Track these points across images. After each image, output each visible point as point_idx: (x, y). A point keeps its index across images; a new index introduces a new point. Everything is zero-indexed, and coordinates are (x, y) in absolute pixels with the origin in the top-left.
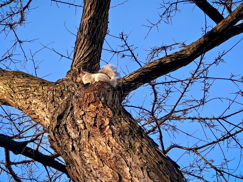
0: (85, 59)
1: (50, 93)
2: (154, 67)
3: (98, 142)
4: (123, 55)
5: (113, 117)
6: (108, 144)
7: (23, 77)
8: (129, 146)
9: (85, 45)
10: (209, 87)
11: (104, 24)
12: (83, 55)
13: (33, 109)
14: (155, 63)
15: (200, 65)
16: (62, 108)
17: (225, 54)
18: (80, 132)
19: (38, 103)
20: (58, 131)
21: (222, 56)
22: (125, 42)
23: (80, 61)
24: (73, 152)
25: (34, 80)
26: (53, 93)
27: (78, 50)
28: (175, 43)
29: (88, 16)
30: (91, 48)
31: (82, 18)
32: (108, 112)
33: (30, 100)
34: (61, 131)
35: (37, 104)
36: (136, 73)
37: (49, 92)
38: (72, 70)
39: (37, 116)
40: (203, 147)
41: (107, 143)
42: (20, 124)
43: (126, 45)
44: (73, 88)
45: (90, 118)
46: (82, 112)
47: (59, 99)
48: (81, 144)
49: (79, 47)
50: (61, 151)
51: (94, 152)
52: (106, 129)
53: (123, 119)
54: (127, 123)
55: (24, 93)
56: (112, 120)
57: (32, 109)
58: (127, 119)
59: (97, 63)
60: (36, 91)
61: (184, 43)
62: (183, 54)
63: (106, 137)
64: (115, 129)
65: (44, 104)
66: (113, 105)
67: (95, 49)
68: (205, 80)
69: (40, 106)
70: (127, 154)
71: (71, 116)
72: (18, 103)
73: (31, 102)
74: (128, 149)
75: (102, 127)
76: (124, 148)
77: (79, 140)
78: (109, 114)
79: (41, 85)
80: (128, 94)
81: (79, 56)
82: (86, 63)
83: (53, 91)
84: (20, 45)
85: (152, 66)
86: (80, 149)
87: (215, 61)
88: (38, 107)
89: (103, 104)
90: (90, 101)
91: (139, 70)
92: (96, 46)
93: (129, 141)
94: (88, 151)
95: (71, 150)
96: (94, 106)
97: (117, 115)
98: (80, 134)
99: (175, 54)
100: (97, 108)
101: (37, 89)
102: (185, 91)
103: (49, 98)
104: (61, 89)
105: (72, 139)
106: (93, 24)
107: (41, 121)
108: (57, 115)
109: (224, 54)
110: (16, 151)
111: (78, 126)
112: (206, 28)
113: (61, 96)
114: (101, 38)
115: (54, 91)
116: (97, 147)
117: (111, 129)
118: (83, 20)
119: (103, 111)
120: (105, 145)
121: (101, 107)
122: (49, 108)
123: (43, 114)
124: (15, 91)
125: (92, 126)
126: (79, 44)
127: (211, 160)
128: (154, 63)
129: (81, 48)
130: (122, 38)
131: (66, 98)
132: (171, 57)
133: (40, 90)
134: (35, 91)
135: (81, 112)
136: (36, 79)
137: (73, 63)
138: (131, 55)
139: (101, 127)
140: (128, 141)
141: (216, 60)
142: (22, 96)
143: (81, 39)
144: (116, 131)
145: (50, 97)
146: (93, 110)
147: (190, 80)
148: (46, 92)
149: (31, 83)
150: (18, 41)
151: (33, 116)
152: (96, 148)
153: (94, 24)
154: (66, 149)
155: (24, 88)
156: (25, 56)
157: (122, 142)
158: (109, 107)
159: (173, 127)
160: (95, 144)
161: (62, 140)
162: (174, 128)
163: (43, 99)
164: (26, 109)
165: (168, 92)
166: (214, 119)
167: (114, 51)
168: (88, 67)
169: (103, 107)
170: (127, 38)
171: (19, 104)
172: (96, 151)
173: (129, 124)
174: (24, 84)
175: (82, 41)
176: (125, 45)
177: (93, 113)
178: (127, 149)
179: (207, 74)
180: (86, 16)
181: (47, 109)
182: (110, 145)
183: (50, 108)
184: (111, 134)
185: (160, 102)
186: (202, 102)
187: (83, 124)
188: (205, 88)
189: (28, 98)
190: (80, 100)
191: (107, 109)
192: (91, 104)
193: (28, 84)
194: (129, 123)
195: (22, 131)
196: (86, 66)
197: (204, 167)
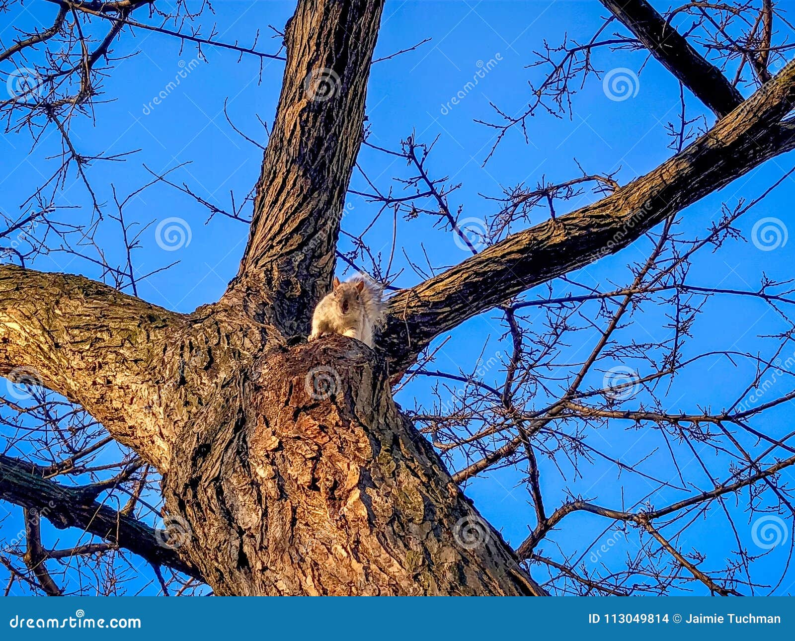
0: (287, 240)
1: (171, 355)
2: (513, 256)
3: (323, 544)
4: (414, 210)
5: (373, 458)
6: (355, 551)
7: (87, 295)
8: (421, 560)
9: (289, 192)
10: (692, 317)
11: (352, 125)
12: (282, 226)
13: (117, 404)
14: (518, 242)
15: (662, 244)
16: (211, 420)
17: (743, 212)
18: (267, 507)
19: (134, 387)
20: (195, 496)
21: (734, 217)
22: (420, 167)
23: (272, 247)
24: (243, 571)
25: (120, 306)
26: (181, 355)
27: (266, 210)
28: (582, 177)
29: (300, 100)
30: (308, 204)
31: (280, 104)
32: (357, 442)
33: (108, 373)
34: (206, 499)
35: (128, 388)
36: (456, 276)
37: (169, 353)
38: (247, 276)
39: (130, 427)
40: (670, 510)
41: (352, 550)
42: (74, 431)
43: (424, 176)
44: (247, 341)
45: (298, 460)
46: (274, 438)
47: (201, 379)
48: (266, 548)
49: (269, 199)
50: (202, 562)
51: (309, 579)
52: (350, 501)
53: (404, 466)
54: (418, 481)
55: (88, 350)
56: (370, 469)
57: (114, 402)
58: (417, 463)
59: (327, 252)
60: (129, 345)
61: (610, 176)
62: (608, 216)
63: (349, 528)
64: (378, 499)
65: (152, 390)
66: (373, 417)
67: (321, 205)
68: (677, 296)
69: (139, 394)
70: (415, 589)
71: (238, 450)
72: (69, 381)
73: (109, 382)
74: (419, 570)
75: (337, 493)
76: (407, 566)
77: (262, 534)
78: (359, 449)
79: (142, 326)
80: (428, 344)
81: (270, 230)
82: (292, 252)
83: (182, 348)
84: (80, 169)
85: (506, 252)
86: (263, 563)
87: (712, 236)
88: (132, 399)
89: (340, 411)
90: (298, 402)
91: (463, 266)
92: (325, 197)
93: (422, 543)
94: (289, 575)
95: (235, 564)
96: (312, 421)
97: (387, 451)
98: (265, 514)
99: (581, 215)
100: (322, 428)
101: (130, 338)
102: (613, 327)
103: (168, 372)
104: (207, 343)
105: (239, 527)
106: (313, 126)
107: (141, 444)
108: (191, 443)
109: (740, 211)
110: (62, 518)
111: (258, 485)
112: (684, 124)
113: (206, 368)
114: (342, 169)
115: (186, 349)
116: (320, 563)
117: (366, 500)
118: (284, 112)
119: (340, 438)
120: (345, 554)
121: (334, 422)
122: (167, 406)
123: (149, 423)
124: (60, 341)
125: (304, 489)
126: (268, 189)
127: (695, 554)
128: (511, 243)
129: (275, 202)
130: (412, 156)
131: (222, 375)
132: (568, 225)
133: (140, 341)
134: (123, 345)
135: (270, 439)
136: (129, 304)
137: (247, 253)
138: (439, 209)
139: (333, 494)
140: (418, 542)
141: (716, 231)
142: (82, 358)
143: (275, 173)
144: (381, 507)
145: (171, 370)
146: (309, 432)
147: (630, 294)
148: (158, 350)
149: (111, 318)
150: (73, 156)
151: (116, 426)
152: (316, 564)
153: (318, 124)
154: (220, 560)
155: (87, 334)
156: (96, 206)
157: (399, 547)
158: (361, 425)
159: (574, 439)
160: (312, 550)
161: (206, 530)
162: (578, 444)
163: (150, 374)
164: (94, 401)
165: (559, 329)
166: (707, 418)
167: (382, 199)
168: (298, 267)
169: (341, 423)
170: (426, 154)
171: (72, 384)
172: (316, 573)
173: (423, 483)
174: (88, 318)
175: (279, 180)
176: (420, 178)
177: (308, 444)
178: (415, 570)
179: (685, 275)
180: (293, 99)
181: (162, 408)
182: (361, 556)
183: (172, 405)
184: (366, 517)
185: (532, 362)
186: (668, 366)
187: (276, 480)
188: (678, 321)
189: (100, 367)
190: (267, 398)
191: (353, 432)
192: (302, 413)
193: (102, 320)
194: (424, 479)
195: (81, 449)
196: (289, 263)
197: (673, 575)
